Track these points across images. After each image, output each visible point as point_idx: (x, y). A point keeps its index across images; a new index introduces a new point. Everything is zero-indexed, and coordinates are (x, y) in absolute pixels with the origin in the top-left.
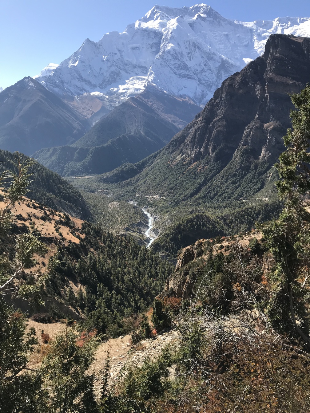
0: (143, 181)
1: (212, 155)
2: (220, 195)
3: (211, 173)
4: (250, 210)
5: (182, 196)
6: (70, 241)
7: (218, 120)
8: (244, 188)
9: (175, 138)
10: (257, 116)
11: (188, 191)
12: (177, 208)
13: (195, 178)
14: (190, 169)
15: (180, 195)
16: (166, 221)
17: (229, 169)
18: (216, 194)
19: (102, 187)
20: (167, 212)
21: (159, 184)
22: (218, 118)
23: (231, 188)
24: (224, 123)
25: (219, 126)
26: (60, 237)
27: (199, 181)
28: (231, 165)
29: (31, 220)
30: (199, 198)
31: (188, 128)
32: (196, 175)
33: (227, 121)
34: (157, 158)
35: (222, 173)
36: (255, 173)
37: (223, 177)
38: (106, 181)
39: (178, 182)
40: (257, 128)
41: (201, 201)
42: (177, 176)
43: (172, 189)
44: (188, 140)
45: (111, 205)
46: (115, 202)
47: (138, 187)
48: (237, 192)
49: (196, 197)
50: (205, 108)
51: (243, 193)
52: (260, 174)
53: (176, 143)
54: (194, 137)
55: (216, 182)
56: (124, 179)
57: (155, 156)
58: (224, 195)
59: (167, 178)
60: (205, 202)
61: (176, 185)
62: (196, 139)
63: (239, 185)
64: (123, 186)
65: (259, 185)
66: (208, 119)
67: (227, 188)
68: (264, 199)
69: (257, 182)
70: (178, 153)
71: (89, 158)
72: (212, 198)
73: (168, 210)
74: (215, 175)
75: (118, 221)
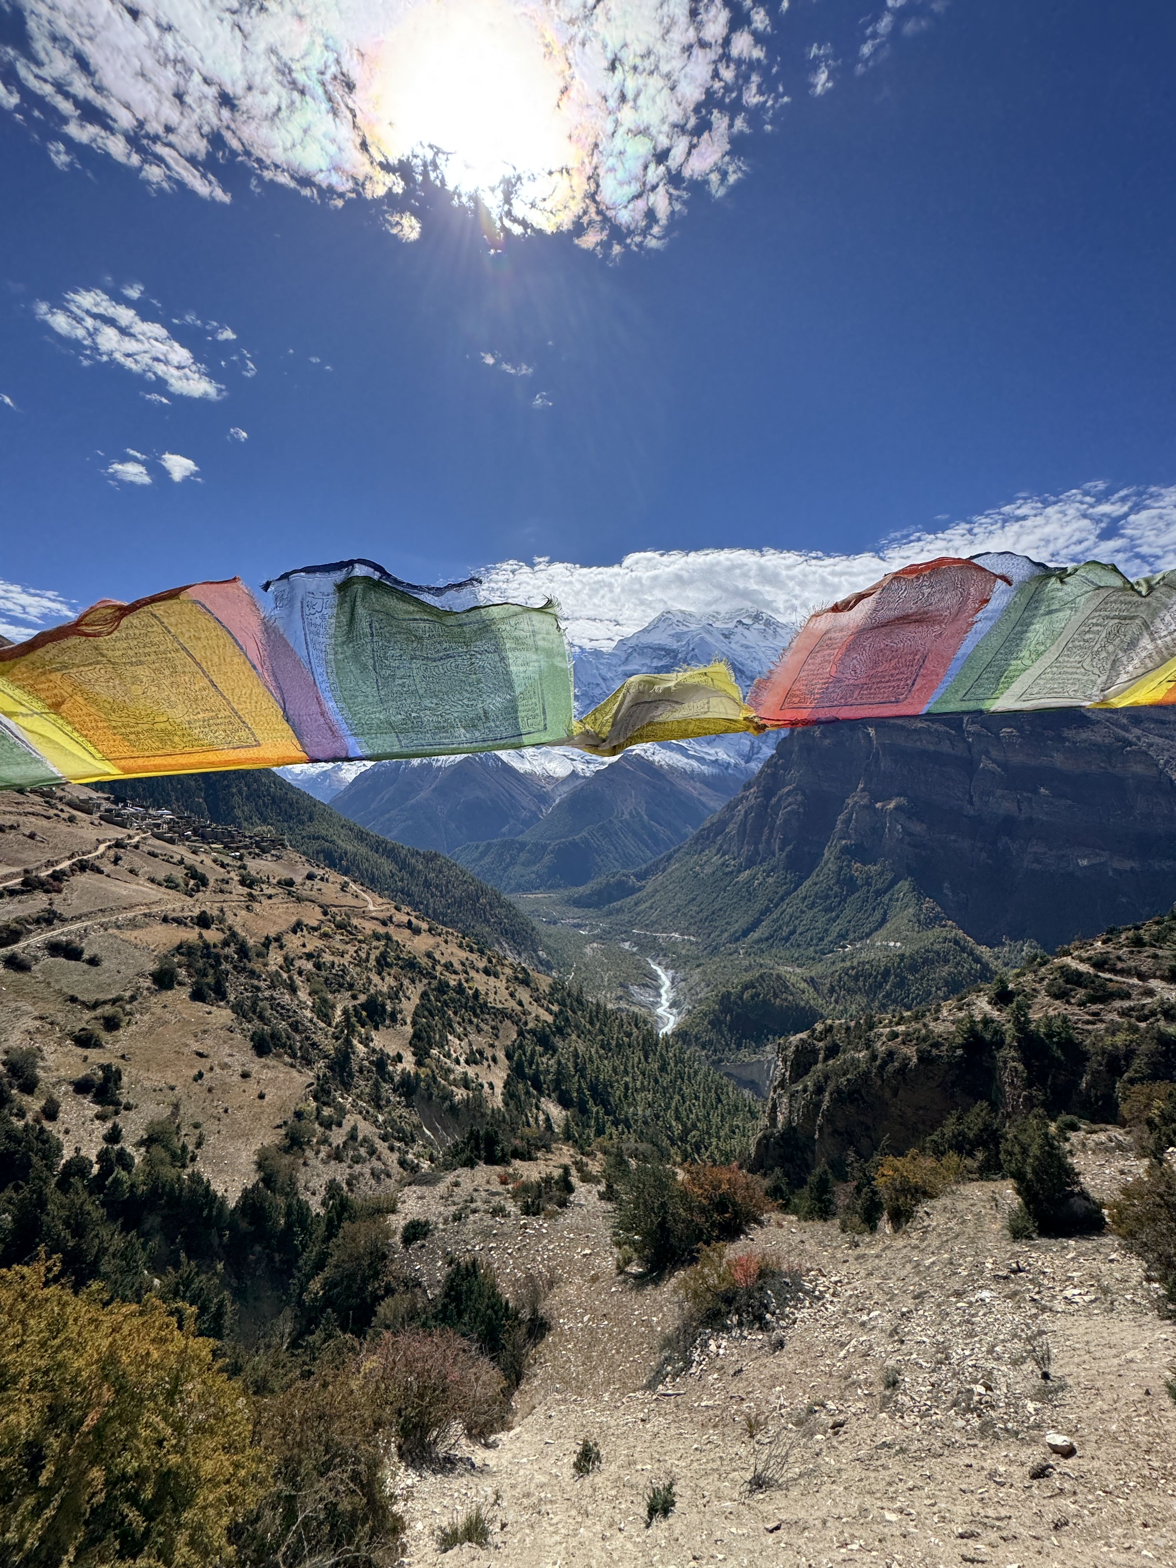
0: (648, 904)
1: (780, 857)
2: (801, 934)
3: (781, 891)
4: (867, 966)
5: (726, 935)
6: (537, 1019)
7: (788, 794)
8: (849, 922)
9: (706, 824)
10: (861, 786)
11: (737, 926)
12: (717, 959)
13: (749, 900)
14: (737, 882)
15: (722, 932)
16: (698, 984)
17: (816, 884)
18: (792, 932)
19: (570, 915)
20: (698, 966)
21: (678, 911)
22: (786, 790)
23: (822, 919)
24: (799, 798)
25: (790, 804)
26: (520, 1008)
27: (758, 906)
28: (818, 875)
29: (468, 974)
30: (759, 941)
31: (731, 807)
32: (750, 894)
33: (804, 794)
34: (673, 861)
35: (802, 890)
36: (868, 892)
37: (805, 898)
38: (577, 903)
39: (717, 906)
40: (865, 807)
41: (763, 946)
42: (714, 895)
43: (706, 920)
44: (732, 828)
45: (588, 950)
46: (595, 945)
47: (638, 914)
48: (835, 930)
49: (755, 935)
50: (761, 772)
51: (847, 931)
52: (879, 893)
53: (708, 834)
54: (744, 823)
55: (789, 908)
56: (611, 899)
57: (670, 857)
58: (809, 934)
59: (694, 899)
60: (772, 946)
61: (713, 913)
62: (748, 827)
63: (838, 916)
64: (610, 913)
65: (878, 915)
66: (768, 793)
67: (814, 919)
68: (892, 944)
69: (874, 909)
70: (714, 851)
71: (547, 859)
72: (787, 939)
73: (698, 962)
74: (788, 893)
75: (603, 981)
